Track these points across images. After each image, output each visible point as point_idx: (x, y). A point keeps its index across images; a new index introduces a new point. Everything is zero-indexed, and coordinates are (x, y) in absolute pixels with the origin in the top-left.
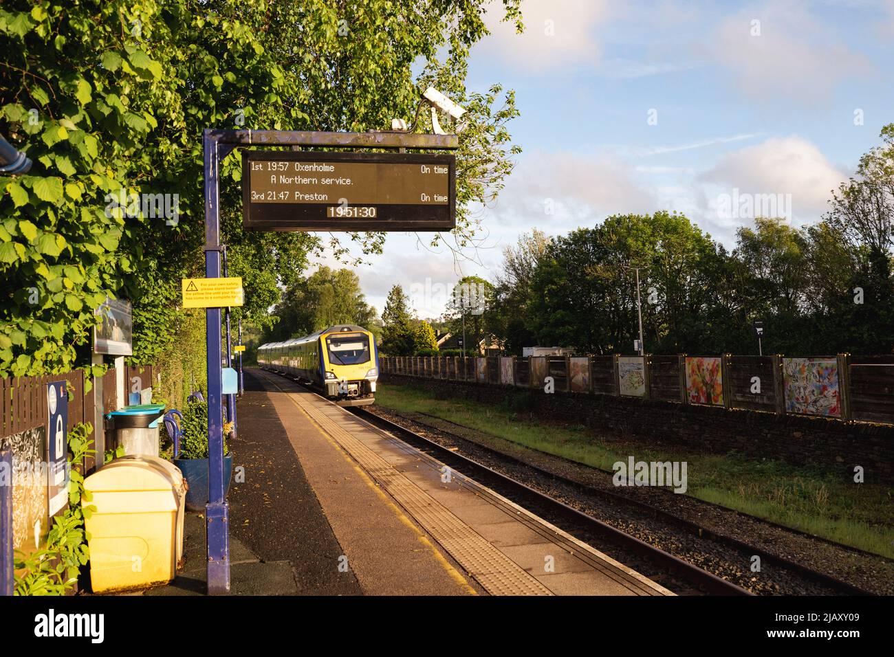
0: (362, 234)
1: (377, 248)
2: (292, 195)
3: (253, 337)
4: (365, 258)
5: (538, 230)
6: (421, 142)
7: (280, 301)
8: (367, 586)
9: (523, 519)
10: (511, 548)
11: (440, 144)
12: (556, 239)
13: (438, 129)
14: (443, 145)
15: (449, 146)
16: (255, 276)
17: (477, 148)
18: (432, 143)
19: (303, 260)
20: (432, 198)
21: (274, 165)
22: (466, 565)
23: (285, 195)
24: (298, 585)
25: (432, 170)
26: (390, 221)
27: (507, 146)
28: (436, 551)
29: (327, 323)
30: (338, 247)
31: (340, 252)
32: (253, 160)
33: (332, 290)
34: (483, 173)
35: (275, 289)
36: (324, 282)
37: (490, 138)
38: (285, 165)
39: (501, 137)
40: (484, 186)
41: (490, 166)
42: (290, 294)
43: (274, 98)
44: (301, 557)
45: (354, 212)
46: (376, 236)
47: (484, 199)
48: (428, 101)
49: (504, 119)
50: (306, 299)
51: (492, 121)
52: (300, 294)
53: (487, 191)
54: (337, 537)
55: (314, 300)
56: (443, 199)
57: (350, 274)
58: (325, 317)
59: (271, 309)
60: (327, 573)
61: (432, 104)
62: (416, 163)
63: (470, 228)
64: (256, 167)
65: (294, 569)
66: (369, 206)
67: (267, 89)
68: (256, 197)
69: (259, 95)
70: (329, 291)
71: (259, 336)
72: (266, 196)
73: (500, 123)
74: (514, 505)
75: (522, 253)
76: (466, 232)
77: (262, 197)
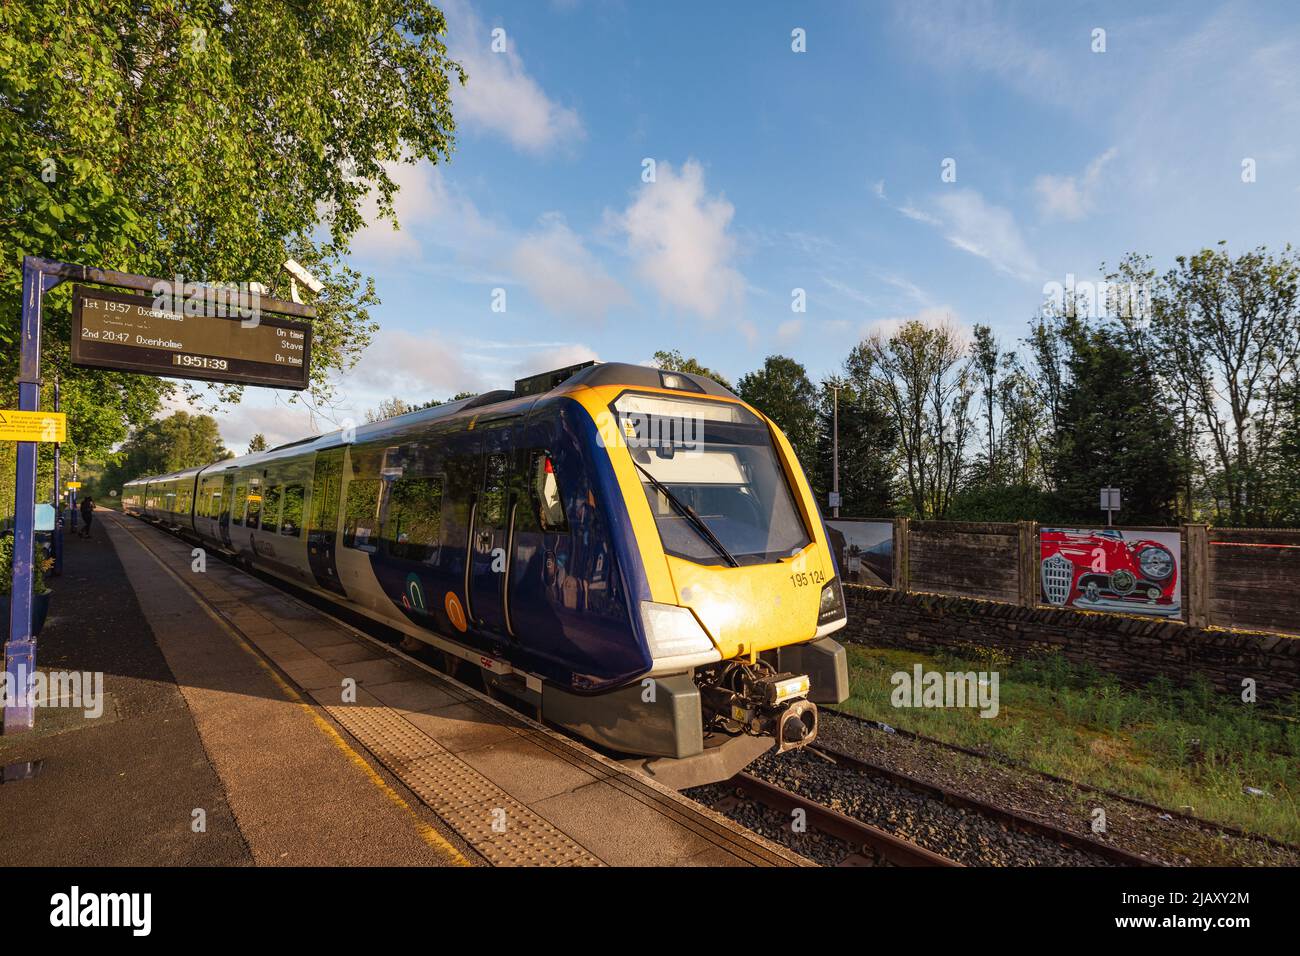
0: (220, 385)
1: (234, 398)
2: (132, 338)
3: (94, 474)
4: (222, 406)
5: (398, 399)
6: (279, 307)
7: (126, 441)
8: (197, 709)
9: (361, 640)
10: (347, 666)
11: (297, 312)
12: (412, 408)
13: (296, 298)
14: (300, 313)
15: (306, 315)
16: (96, 413)
17: (339, 322)
18: (290, 310)
19: (156, 403)
20: (287, 360)
21: (113, 305)
22: (301, 683)
23: (124, 337)
24: (120, 715)
25: (288, 334)
26: (242, 375)
27: (367, 324)
28: (274, 672)
29: (182, 465)
30: (191, 393)
31: (195, 397)
32: (88, 297)
33: (188, 435)
34: (344, 343)
35: (120, 427)
36: (178, 426)
37: (351, 314)
38: (126, 308)
39: (362, 316)
40: (343, 356)
41: (350, 339)
42: (141, 435)
43: (124, 242)
44: (126, 689)
45: (203, 363)
46: (233, 388)
47: (343, 368)
48: (288, 271)
49: (366, 303)
50: (158, 442)
51: (354, 302)
52: (152, 436)
53: (346, 359)
54: (170, 666)
55: (169, 441)
56: (298, 362)
57: (210, 420)
58: (178, 459)
59: (116, 447)
60: (154, 701)
61: (292, 275)
62: (271, 325)
63: (328, 391)
64: (90, 304)
65: (116, 700)
66: (220, 359)
67: (116, 230)
68: (89, 334)
69: (105, 235)
70: (184, 435)
71: (101, 474)
72: (101, 335)
73: (362, 305)
74: (353, 629)
75: (382, 416)
76: (324, 393)
77: (96, 335)
